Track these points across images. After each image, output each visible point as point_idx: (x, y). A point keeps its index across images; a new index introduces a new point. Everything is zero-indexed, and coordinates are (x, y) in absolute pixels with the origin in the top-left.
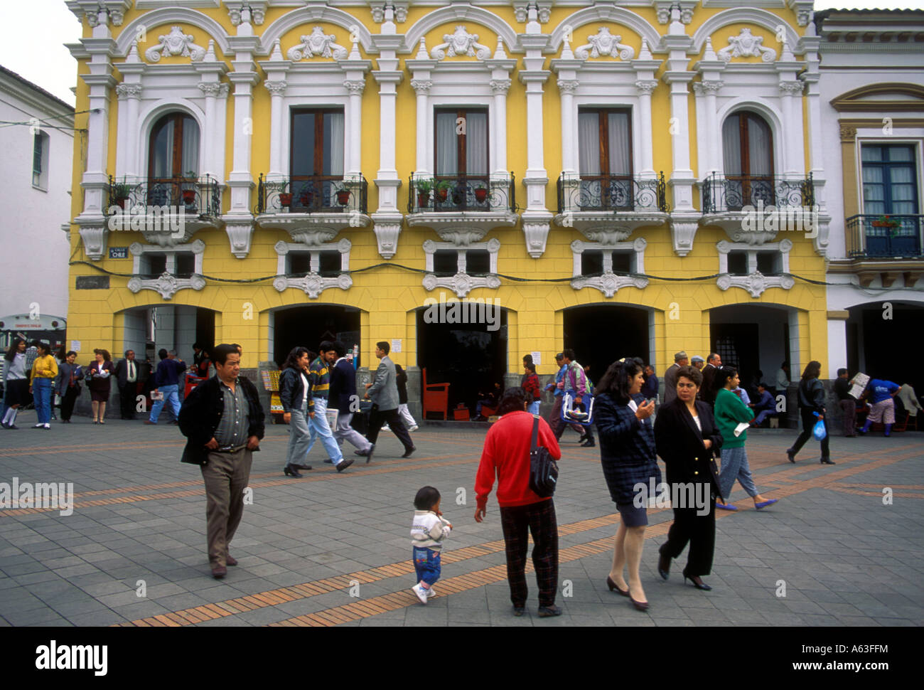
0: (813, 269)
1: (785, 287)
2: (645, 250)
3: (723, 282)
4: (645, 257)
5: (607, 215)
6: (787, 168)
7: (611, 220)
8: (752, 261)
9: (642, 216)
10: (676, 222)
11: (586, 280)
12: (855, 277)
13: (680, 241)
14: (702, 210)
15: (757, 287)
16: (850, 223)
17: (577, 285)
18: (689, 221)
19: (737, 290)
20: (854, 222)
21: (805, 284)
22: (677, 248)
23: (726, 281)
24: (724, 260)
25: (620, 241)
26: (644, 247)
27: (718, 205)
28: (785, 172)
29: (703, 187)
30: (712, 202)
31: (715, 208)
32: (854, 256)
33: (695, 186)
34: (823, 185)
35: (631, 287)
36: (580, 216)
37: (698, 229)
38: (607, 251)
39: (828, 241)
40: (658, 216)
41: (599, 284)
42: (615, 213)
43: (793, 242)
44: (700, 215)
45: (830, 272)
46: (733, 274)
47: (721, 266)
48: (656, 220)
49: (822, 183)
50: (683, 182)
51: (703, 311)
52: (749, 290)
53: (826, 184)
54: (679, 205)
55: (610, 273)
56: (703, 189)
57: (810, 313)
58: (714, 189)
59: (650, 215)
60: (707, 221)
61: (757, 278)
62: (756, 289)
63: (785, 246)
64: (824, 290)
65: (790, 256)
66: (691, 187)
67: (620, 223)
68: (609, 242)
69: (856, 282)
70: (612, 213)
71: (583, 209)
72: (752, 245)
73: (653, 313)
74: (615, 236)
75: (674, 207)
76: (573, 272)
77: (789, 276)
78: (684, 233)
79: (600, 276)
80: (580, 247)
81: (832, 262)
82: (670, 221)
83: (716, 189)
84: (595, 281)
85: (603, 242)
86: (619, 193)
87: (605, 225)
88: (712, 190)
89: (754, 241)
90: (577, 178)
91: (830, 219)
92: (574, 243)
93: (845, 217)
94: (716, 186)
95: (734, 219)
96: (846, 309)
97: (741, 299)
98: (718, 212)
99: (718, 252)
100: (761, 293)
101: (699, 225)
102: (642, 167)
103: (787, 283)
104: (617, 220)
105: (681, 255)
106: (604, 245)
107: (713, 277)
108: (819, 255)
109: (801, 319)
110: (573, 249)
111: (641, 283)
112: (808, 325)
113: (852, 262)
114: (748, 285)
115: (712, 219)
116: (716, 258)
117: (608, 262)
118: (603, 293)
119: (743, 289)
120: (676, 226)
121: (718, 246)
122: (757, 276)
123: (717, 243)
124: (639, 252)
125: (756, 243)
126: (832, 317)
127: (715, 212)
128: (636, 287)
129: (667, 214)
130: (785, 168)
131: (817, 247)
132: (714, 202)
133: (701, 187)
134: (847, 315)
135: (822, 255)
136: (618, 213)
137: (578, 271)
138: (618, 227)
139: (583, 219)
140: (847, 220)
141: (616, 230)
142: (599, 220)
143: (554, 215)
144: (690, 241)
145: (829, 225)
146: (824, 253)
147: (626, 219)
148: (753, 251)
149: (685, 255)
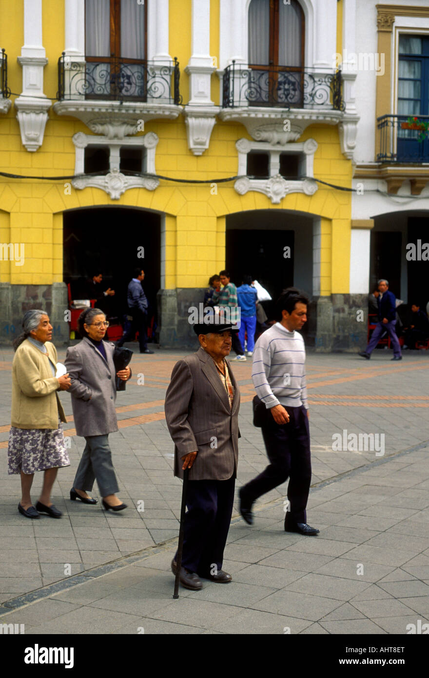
0: (340, 174)
1: (307, 193)
2: (157, 146)
3: (241, 186)
4: (156, 154)
5: (112, 106)
6: (317, 59)
7: (116, 111)
8: (275, 163)
9: (152, 108)
10: (191, 117)
11: (89, 178)
12: (383, 183)
13: (195, 137)
14: (221, 104)
15: (277, 192)
16: (382, 123)
17: (79, 184)
18: (205, 115)
19: (257, 195)
20: (384, 123)
21: (329, 189)
22: (192, 146)
23: (244, 184)
24: (243, 160)
25: (129, 135)
26: (155, 143)
27: (236, 98)
28: (314, 62)
29: (224, 76)
30: (231, 95)
31: (233, 102)
32: (382, 160)
33: (215, 75)
34: (354, 80)
35: (139, 188)
36: (82, 105)
37: (215, 125)
38: (115, 146)
39: (355, 143)
40: (170, 109)
41: (103, 184)
42: (121, 103)
43: (318, 143)
44: (217, 110)
45: (357, 177)
46: (253, 177)
47: (240, 166)
48: (167, 113)
49: (352, 78)
50: (201, 71)
51: (218, 218)
52: (269, 195)
53: (357, 78)
54: (195, 96)
55: (116, 171)
56: (223, 79)
57: (333, 221)
58: (233, 81)
59: (160, 108)
60: (226, 116)
61: (277, 182)
62: (276, 194)
63: (310, 146)
64: (350, 196)
65: (315, 159)
66: (209, 76)
67: (128, 116)
68: (116, 136)
69: (383, 188)
70: (117, 103)
71: (88, 97)
72: (274, 145)
73: (164, 217)
74: (123, 130)
75: (189, 98)
76: (74, 170)
77: (313, 180)
78: (200, 129)
79: (105, 174)
80: (83, 141)
81: (359, 167)
82: (184, 116)
83: (235, 80)
84: (98, 180)
85: (109, 136)
86: (126, 81)
87: (111, 117)
88: (231, 79)
89: (276, 140)
90: (82, 60)
91: (359, 118)
92: (76, 136)
93: (376, 115)
94: (235, 76)
95: (253, 115)
96: (371, 218)
97: (261, 204)
98: (236, 107)
99: (237, 151)
100: (282, 199)
101: (216, 120)
102: (157, 51)
103: (309, 188)
104: (124, 111)
105: (196, 154)
106: (111, 139)
107: (230, 179)
108: (346, 158)
109: (323, 228)
110: (75, 142)
111: (150, 184)
112: (331, 234)
113: (379, 167)
114: (268, 190)
115: (230, 114)
116: (235, 158)
117: (115, 159)
118: (109, 194)
119: (263, 193)
120: (191, 121)
121: (237, 145)
122: (278, 180)
123: (236, 141)
124: (150, 149)
125: (279, 143)
126: (356, 226)
127: (233, 107)
128: (145, 188)
129: (181, 107)
130: (314, 59)
131: (343, 148)
132: (233, 96)
133: (221, 77)
134: (372, 224)
135: (349, 157)
136: (125, 104)
137: (80, 168)
138: (126, 120)
139: (85, 109)
140: (379, 120)
141: (124, 123)
142: (103, 110)
143: (53, 103)
144: (206, 138)
145: (358, 125)
146: (352, 156)
147: (134, 110)
148: (275, 152)
149: (201, 154)
